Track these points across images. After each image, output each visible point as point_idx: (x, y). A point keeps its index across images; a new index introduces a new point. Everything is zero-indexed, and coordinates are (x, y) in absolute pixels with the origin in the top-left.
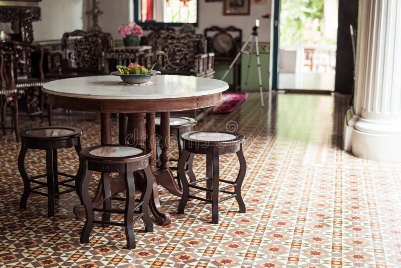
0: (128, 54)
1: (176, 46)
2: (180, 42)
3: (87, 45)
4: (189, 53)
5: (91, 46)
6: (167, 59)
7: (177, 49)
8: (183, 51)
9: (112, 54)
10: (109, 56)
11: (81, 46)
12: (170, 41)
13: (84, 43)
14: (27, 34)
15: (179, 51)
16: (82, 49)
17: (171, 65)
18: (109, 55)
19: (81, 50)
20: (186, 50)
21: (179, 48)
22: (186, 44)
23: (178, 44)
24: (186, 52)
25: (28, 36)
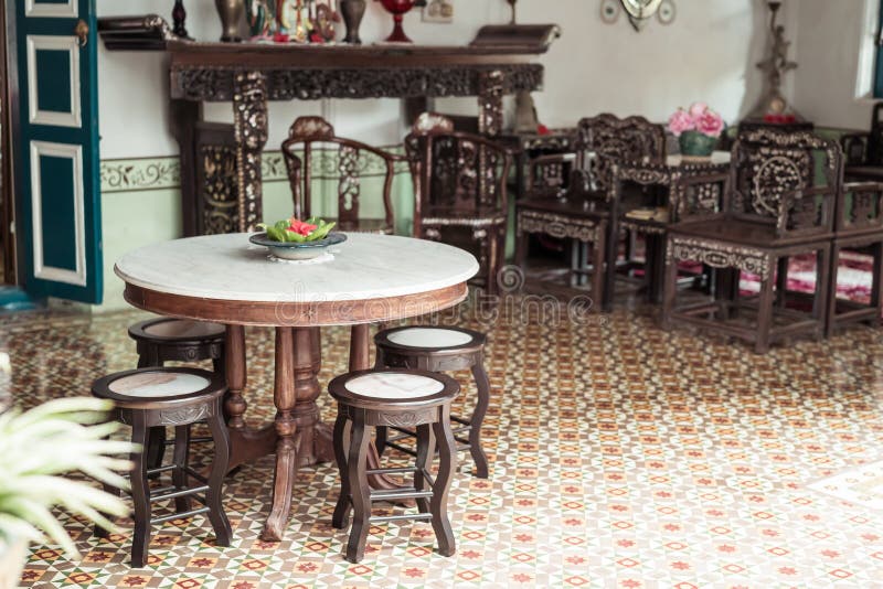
0: (658, 174)
1: (776, 163)
2: (785, 155)
3: (616, 146)
4: (800, 181)
5: (623, 148)
6: (757, 189)
7: (778, 169)
8: (789, 175)
9: (631, 171)
10: (625, 176)
11: (606, 146)
12: (765, 151)
13: (611, 142)
14: (490, 119)
15: (781, 174)
16: (607, 153)
17: (764, 204)
18: (626, 172)
19: (607, 156)
20: (796, 174)
21: (782, 168)
22: (797, 160)
23: (780, 159)
24: (795, 178)
25: (492, 124)
